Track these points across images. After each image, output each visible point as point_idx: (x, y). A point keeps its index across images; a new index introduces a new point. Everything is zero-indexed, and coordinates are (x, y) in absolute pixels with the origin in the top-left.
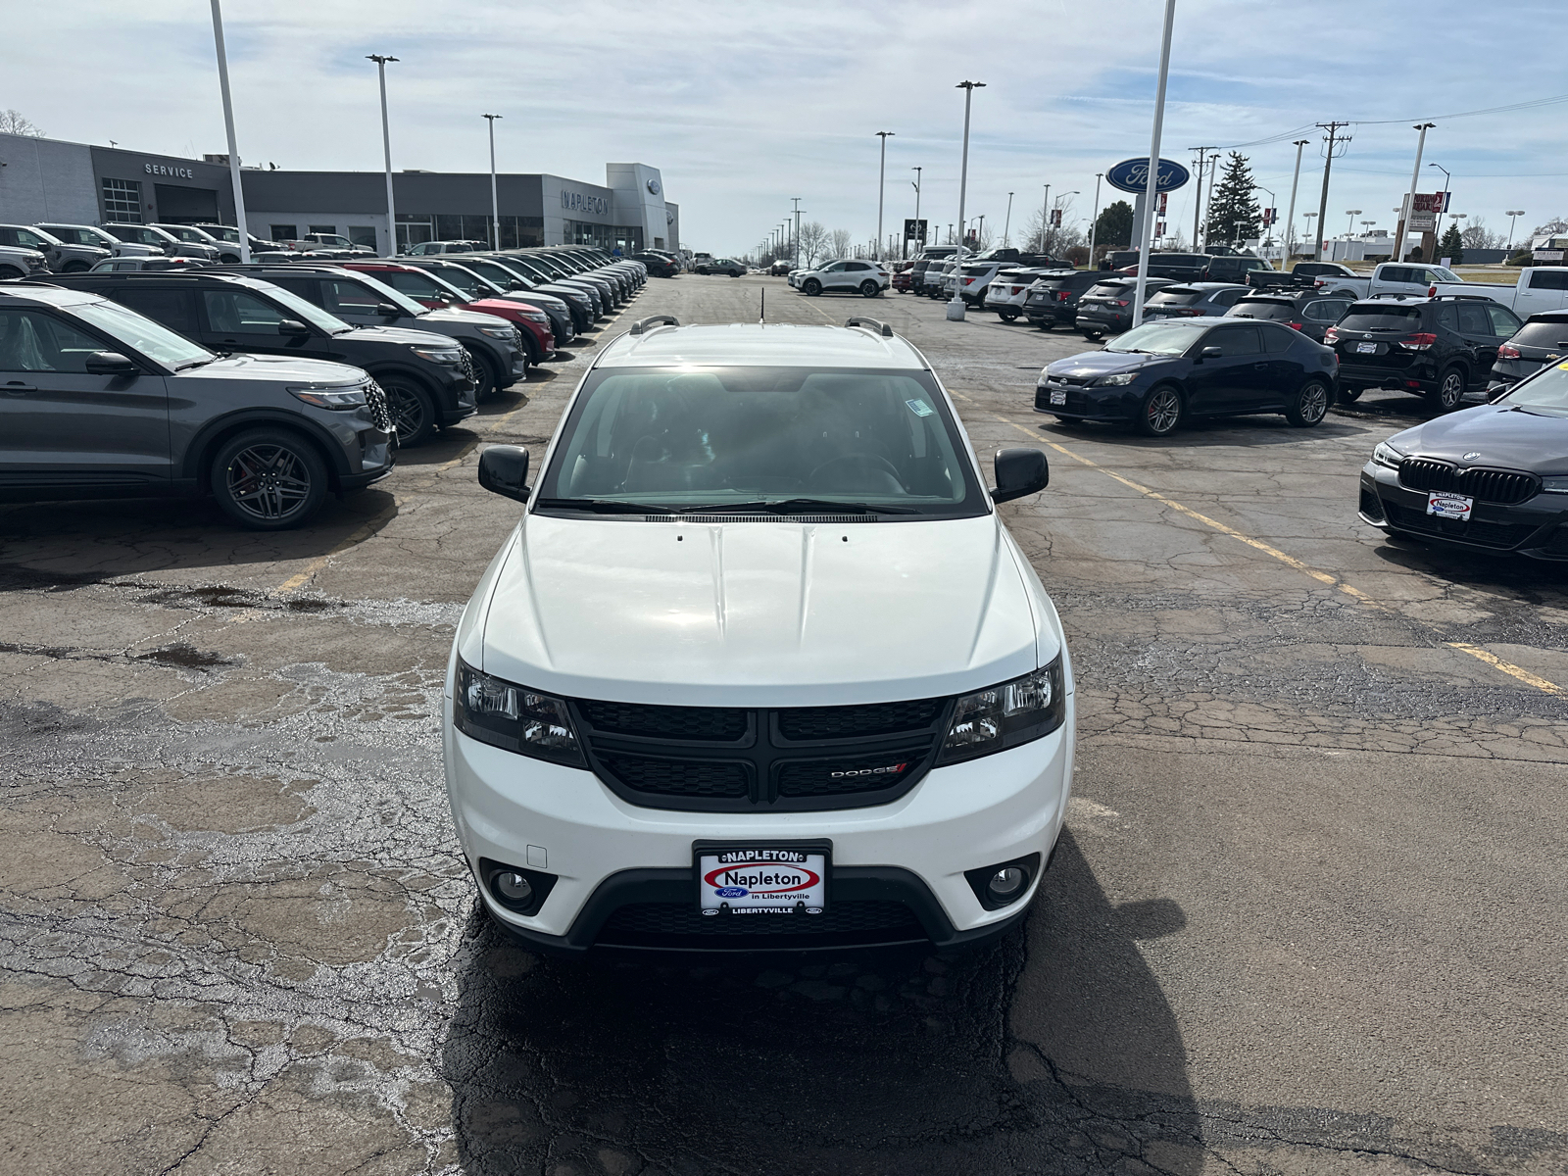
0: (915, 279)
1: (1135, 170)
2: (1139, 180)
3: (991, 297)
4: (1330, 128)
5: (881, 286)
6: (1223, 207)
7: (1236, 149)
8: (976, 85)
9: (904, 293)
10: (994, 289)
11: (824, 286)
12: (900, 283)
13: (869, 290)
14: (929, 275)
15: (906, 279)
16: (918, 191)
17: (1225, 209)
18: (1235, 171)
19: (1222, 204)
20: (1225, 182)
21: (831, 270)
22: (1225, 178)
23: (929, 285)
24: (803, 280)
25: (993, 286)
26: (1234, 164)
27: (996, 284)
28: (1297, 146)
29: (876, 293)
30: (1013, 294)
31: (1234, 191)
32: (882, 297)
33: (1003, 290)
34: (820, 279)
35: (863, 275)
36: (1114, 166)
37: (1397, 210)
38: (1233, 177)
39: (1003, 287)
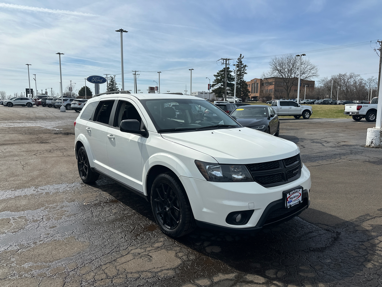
0: (42, 103)
1: (94, 78)
2: (95, 80)
3: (72, 106)
4: (135, 72)
5: (33, 104)
6: (110, 88)
7: (111, 75)
8: (61, 54)
9: (38, 106)
10: (73, 104)
11: (14, 104)
12: (37, 104)
13: (29, 105)
14: (47, 101)
15: (39, 102)
16: (35, 80)
17: (111, 89)
18: (112, 80)
19: (110, 87)
20: (110, 83)
21: (15, 100)
22: (110, 82)
23: (48, 104)
24: (6, 103)
25: (73, 103)
26: (111, 79)
27: (74, 103)
28: (134, 75)
29: (32, 106)
30: (79, 105)
31: (112, 85)
32: (33, 107)
33: (76, 104)
34: (12, 103)
35: (27, 101)
36: (88, 77)
37: (147, 90)
38: (112, 82)
39: (76, 103)
